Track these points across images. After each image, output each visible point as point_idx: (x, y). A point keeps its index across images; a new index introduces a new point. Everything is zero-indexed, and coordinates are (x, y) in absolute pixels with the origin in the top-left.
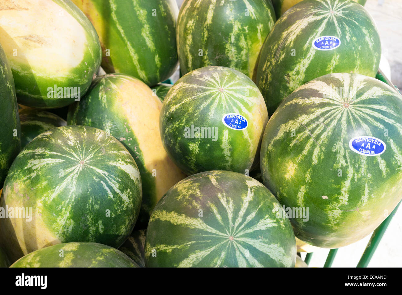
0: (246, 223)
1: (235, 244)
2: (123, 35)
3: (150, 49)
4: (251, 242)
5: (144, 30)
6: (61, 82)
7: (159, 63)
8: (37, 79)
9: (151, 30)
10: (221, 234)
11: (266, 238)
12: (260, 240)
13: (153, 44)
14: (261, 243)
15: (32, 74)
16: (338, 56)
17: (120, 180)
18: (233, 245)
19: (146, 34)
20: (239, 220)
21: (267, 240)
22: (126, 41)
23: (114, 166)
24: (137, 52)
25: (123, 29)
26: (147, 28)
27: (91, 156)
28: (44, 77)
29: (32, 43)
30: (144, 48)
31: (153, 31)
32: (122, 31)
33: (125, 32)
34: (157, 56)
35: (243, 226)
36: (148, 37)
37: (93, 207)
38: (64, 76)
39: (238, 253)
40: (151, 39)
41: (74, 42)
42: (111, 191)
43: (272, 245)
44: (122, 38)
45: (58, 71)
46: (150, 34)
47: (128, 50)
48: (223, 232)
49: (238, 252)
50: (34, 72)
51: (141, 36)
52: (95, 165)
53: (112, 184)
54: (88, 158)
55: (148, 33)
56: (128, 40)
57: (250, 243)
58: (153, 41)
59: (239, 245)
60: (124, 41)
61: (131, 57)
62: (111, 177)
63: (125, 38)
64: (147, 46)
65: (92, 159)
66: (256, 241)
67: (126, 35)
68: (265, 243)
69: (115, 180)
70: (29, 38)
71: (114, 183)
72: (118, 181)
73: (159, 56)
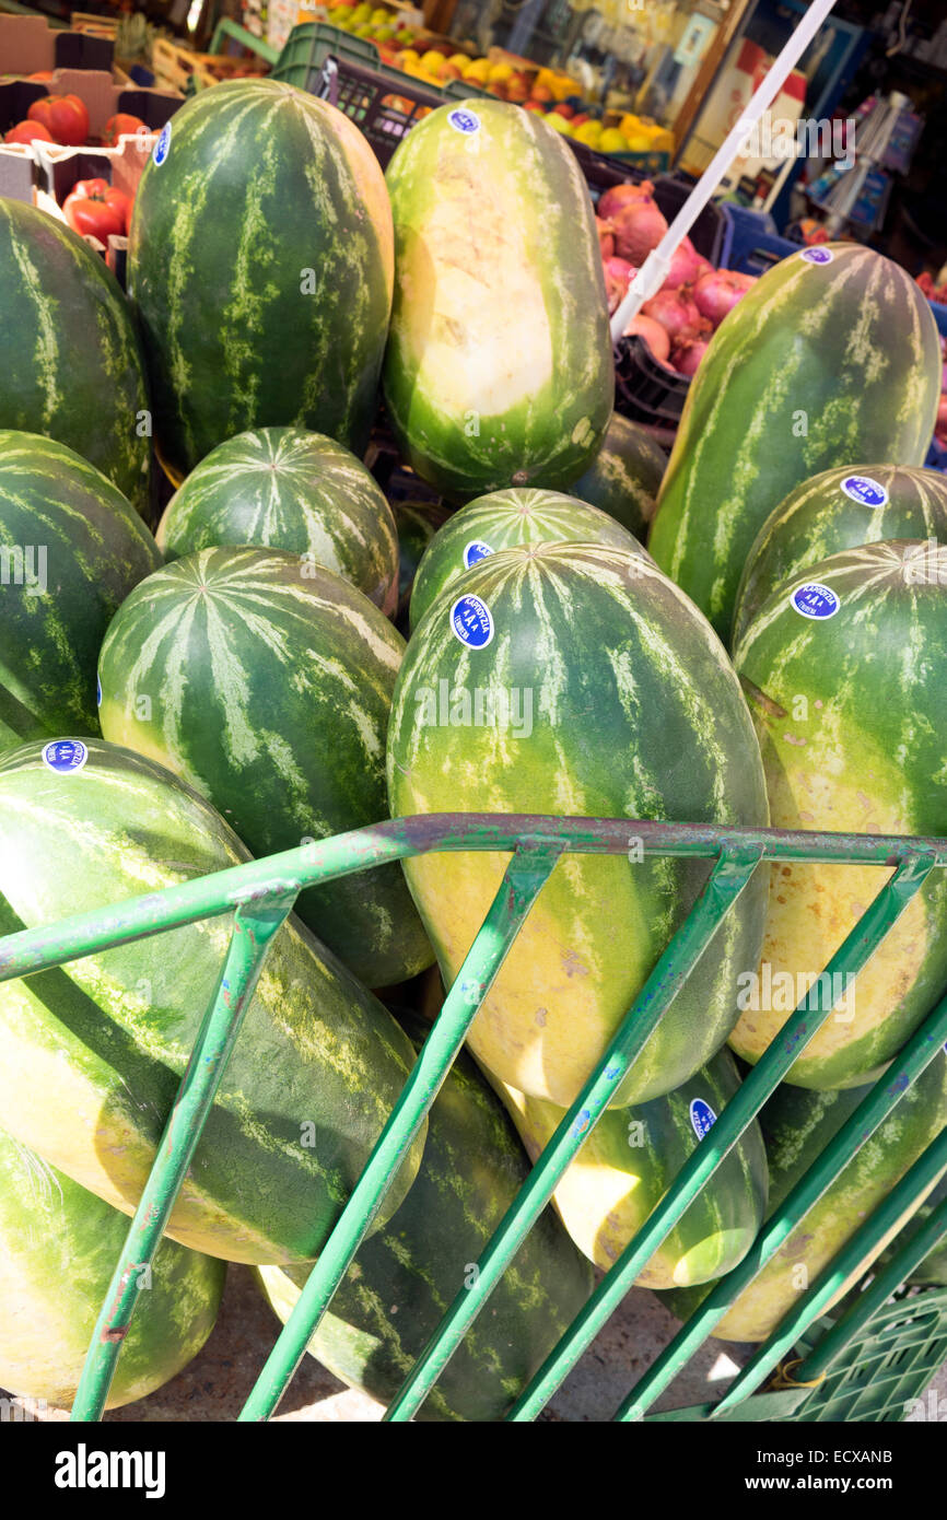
0: (241, 595)
1: (196, 597)
2: (688, 494)
3: (714, 553)
4: (213, 614)
5: (727, 507)
6: (440, 423)
7: (718, 599)
8: (415, 393)
9: (742, 517)
10: (202, 575)
11: (236, 638)
12: (227, 628)
13: (727, 548)
14: (221, 633)
15: (414, 380)
16: (810, 640)
17: (285, 529)
18: (192, 594)
19: (727, 515)
20: (242, 585)
21: (234, 642)
22: (686, 509)
23: (300, 507)
24: (689, 543)
25: (696, 481)
26: (736, 507)
27: (293, 470)
28: (424, 398)
29: (448, 334)
30: (705, 545)
31: (745, 520)
32: (692, 484)
33: (695, 489)
34: (720, 582)
35: (232, 593)
36: (727, 526)
37: (217, 524)
38: (449, 415)
39: (181, 606)
40: (730, 536)
41: (510, 376)
42: (257, 527)
43: (234, 658)
44: (684, 498)
45: (447, 400)
46: (735, 521)
47: (677, 530)
48: (206, 575)
49: (184, 605)
50: (418, 379)
51: (715, 515)
52: (279, 481)
53: (267, 521)
54: (287, 469)
55: (732, 516)
56: (690, 510)
57: (209, 614)
58: (731, 541)
59: (196, 601)
60: (683, 506)
61: (673, 549)
62: (278, 514)
63: (688, 503)
64: (711, 543)
65: (288, 473)
66: (219, 621)
67: (693, 496)
68: (227, 641)
69: (278, 520)
70: (451, 324)
71: (271, 521)
72: (280, 527)
73: (725, 585)
